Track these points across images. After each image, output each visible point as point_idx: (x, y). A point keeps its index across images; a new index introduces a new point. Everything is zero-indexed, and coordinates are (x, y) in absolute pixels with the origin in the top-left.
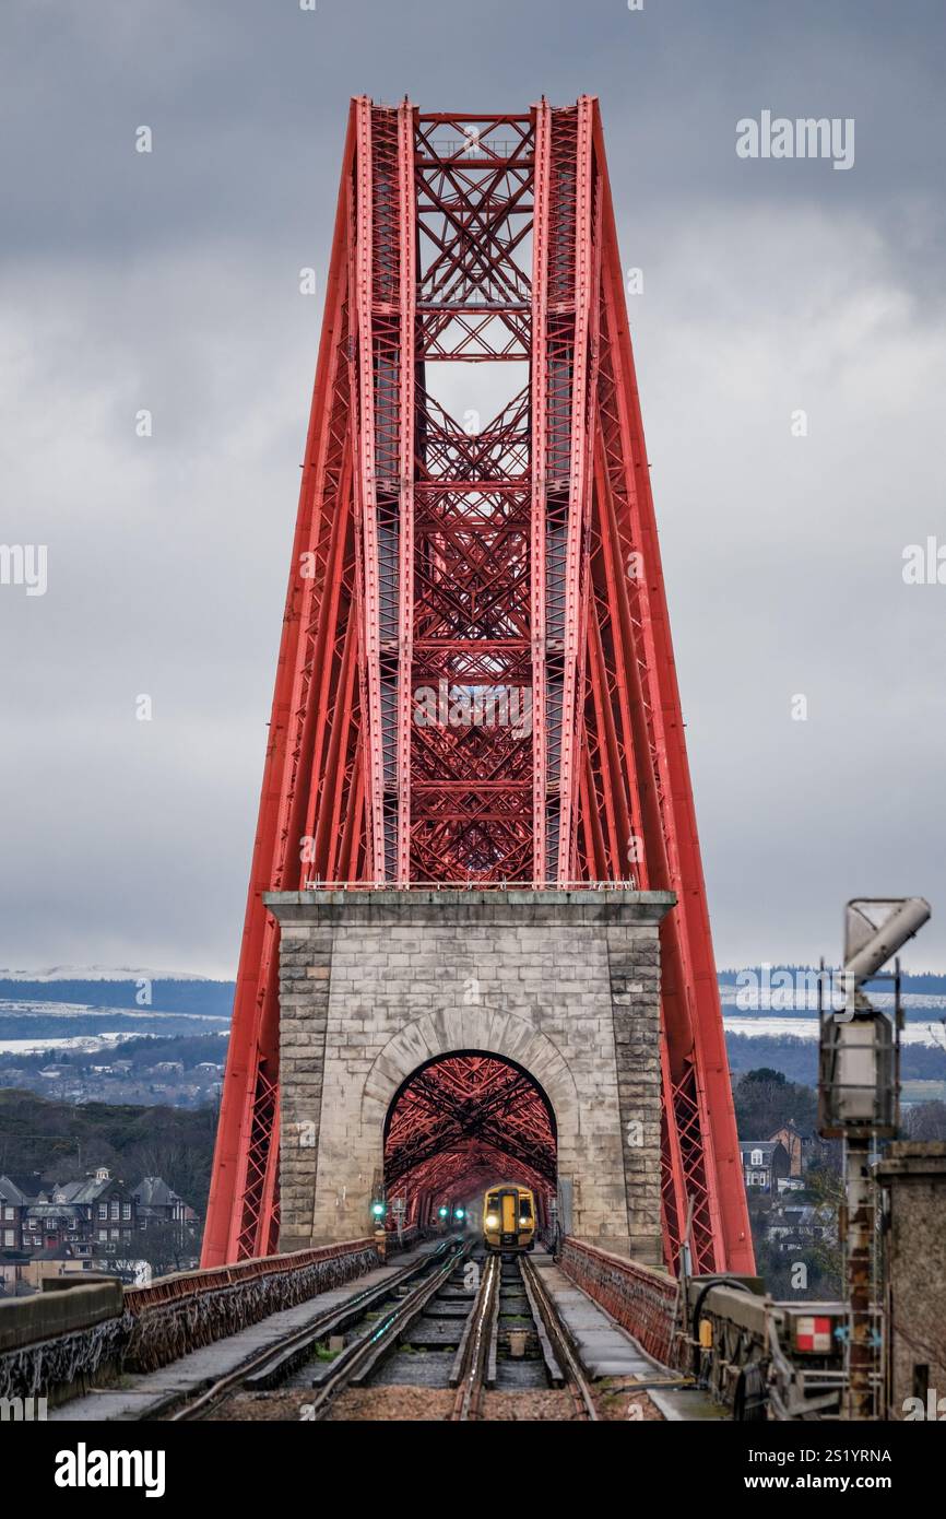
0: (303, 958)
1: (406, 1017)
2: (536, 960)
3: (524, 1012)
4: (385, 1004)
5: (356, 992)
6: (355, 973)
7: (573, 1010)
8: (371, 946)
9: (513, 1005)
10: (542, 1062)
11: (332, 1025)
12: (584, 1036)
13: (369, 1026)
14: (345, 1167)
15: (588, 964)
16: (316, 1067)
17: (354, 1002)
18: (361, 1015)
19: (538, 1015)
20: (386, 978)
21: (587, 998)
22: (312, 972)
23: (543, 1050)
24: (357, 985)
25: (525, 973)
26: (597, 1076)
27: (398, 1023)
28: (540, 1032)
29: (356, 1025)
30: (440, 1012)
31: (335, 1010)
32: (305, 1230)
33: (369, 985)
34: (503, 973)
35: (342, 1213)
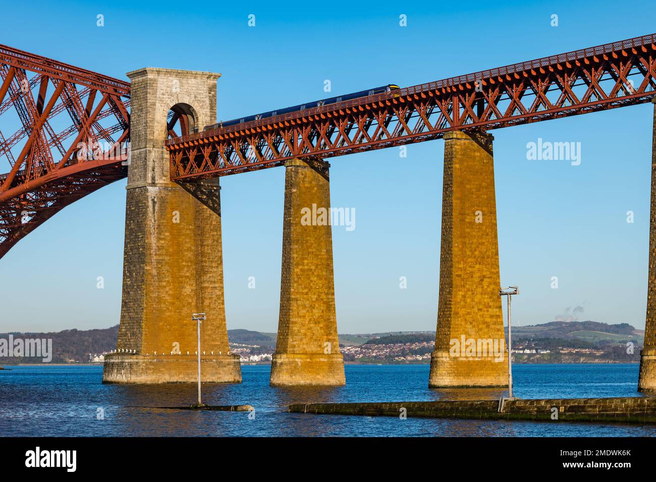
0: (152, 82)
1: (171, 95)
2: (195, 86)
3: (193, 96)
4: (167, 92)
5: (162, 90)
6: (162, 85)
7: (202, 96)
8: (165, 80)
9: (191, 94)
10: (196, 106)
11: (158, 96)
12: (203, 102)
13: (165, 97)
14: (160, 125)
15: (204, 87)
16: (154, 104)
17: (162, 92)
18: (163, 94)
19: (195, 97)
20: (168, 87)
21: (204, 94)
22: (154, 85)
23: (196, 104)
24: (162, 88)
25: (193, 88)
26: (206, 110)
27: (170, 96)
28: (196, 100)
29: (162, 96)
30: (177, 95)
31: (158, 93)
32: (152, 138)
33: (164, 88)
34: (189, 88)
35: (159, 135)
